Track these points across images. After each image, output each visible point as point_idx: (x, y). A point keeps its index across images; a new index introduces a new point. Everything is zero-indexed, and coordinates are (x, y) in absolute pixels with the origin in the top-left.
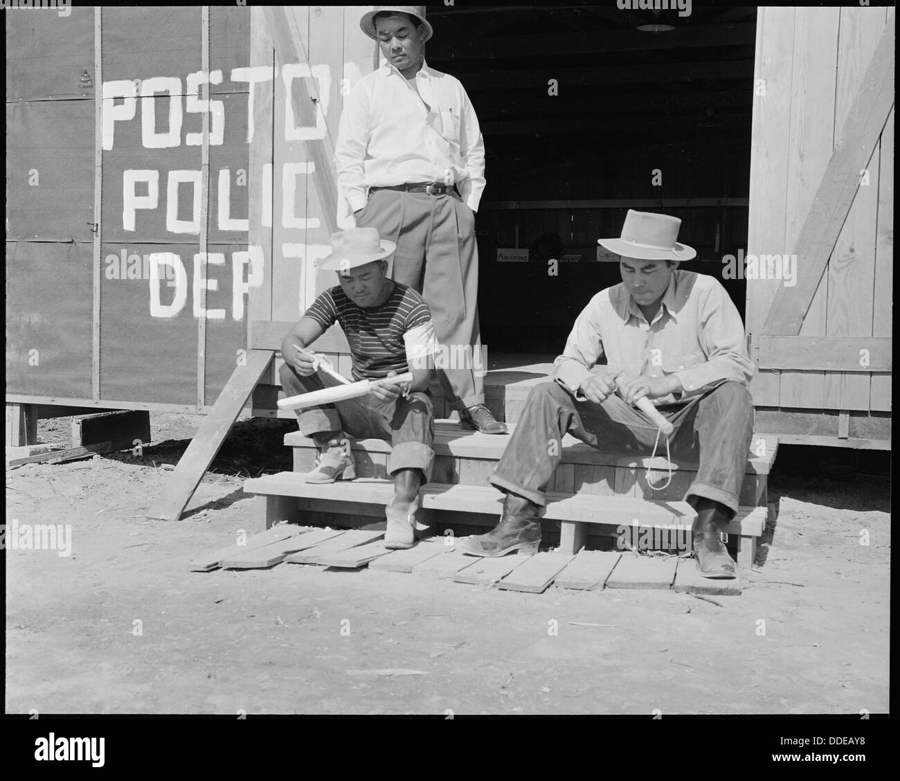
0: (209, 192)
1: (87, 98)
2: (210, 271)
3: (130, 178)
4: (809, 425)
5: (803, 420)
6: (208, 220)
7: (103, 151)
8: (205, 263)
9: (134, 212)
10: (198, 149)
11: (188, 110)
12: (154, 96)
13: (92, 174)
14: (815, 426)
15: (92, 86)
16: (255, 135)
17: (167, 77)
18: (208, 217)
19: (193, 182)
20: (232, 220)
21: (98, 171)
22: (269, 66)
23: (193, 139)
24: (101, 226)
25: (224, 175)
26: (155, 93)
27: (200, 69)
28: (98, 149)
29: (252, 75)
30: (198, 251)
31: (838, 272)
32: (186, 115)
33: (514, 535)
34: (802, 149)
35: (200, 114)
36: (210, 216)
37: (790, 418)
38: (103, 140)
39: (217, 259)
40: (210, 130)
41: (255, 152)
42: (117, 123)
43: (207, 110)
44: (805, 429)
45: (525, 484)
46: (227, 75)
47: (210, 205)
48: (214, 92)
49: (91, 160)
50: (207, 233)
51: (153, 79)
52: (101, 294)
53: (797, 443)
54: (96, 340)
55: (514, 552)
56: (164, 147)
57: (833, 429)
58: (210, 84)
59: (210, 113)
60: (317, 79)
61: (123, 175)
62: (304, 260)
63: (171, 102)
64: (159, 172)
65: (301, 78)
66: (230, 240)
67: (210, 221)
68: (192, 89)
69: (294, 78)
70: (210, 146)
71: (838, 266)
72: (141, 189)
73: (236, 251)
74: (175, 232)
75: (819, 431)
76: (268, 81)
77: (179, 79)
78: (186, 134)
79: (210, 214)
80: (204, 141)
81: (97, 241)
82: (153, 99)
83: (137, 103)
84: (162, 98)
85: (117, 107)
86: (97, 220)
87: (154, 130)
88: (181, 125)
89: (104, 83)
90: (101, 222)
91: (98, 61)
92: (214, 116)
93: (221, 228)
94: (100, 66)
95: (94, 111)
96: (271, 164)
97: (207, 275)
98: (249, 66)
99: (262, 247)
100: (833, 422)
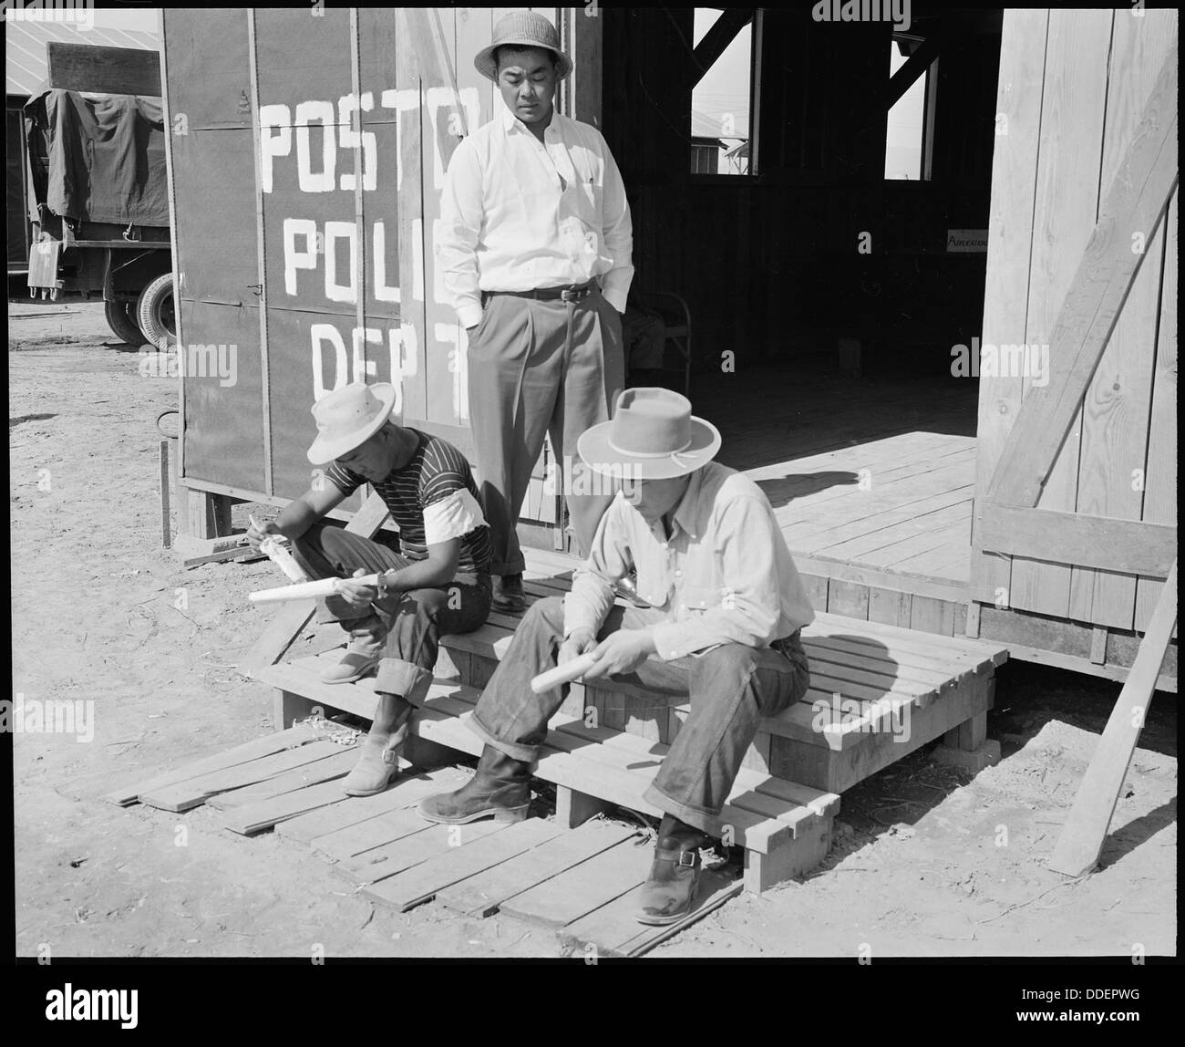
0: (364, 251)
1: (244, 128)
2: (369, 351)
3: (291, 227)
4: (1052, 638)
5: (1045, 629)
6: (364, 286)
7: (263, 193)
8: (363, 341)
9: (295, 272)
10: (351, 193)
11: (342, 145)
12: (309, 126)
13: (255, 220)
14: (1061, 639)
15: (250, 112)
16: (403, 181)
17: (320, 100)
18: (364, 282)
19: (349, 238)
20: (388, 288)
21: (260, 218)
22: (416, 89)
23: (348, 182)
24: (266, 287)
25: (379, 229)
26: (309, 121)
27: (351, 92)
28: (258, 192)
29: (399, 100)
30: (356, 325)
31: (1095, 418)
32: (340, 151)
33: (483, 799)
34: (1050, 225)
35: (352, 149)
36: (367, 282)
37: (1026, 623)
38: (264, 178)
39: (375, 336)
40: (363, 172)
41: (403, 203)
42: (275, 158)
43: (357, 145)
44: (1046, 641)
45: (502, 733)
46: (377, 99)
47: (366, 268)
48: (365, 121)
49: (253, 205)
50: (364, 303)
51: (306, 103)
52: (269, 370)
53: (1035, 661)
54: (266, 425)
55: (491, 817)
56: (320, 191)
57: (1086, 648)
58: (361, 110)
59: (362, 149)
60: (465, 107)
61: (283, 225)
62: (457, 344)
63: (325, 134)
64: (316, 222)
65: (447, 107)
66: (388, 313)
67: (366, 289)
68: (344, 119)
69: (440, 107)
70: (363, 192)
71: (1097, 409)
72: (300, 242)
73: (393, 328)
74: (335, 300)
75: (1066, 648)
76: (416, 109)
77: (331, 104)
78: (340, 175)
79: (367, 279)
80: (357, 185)
81: (262, 305)
82: (307, 128)
83: (292, 134)
84: (315, 127)
85: (275, 138)
86: (262, 281)
87: (309, 168)
88: (334, 164)
89: (262, 108)
90: (266, 283)
91: (253, 82)
92: (366, 151)
93: (377, 298)
94: (255, 86)
95: (252, 144)
96: (420, 220)
97: (365, 355)
98: (395, 88)
99: (415, 325)
100: (1085, 638)
